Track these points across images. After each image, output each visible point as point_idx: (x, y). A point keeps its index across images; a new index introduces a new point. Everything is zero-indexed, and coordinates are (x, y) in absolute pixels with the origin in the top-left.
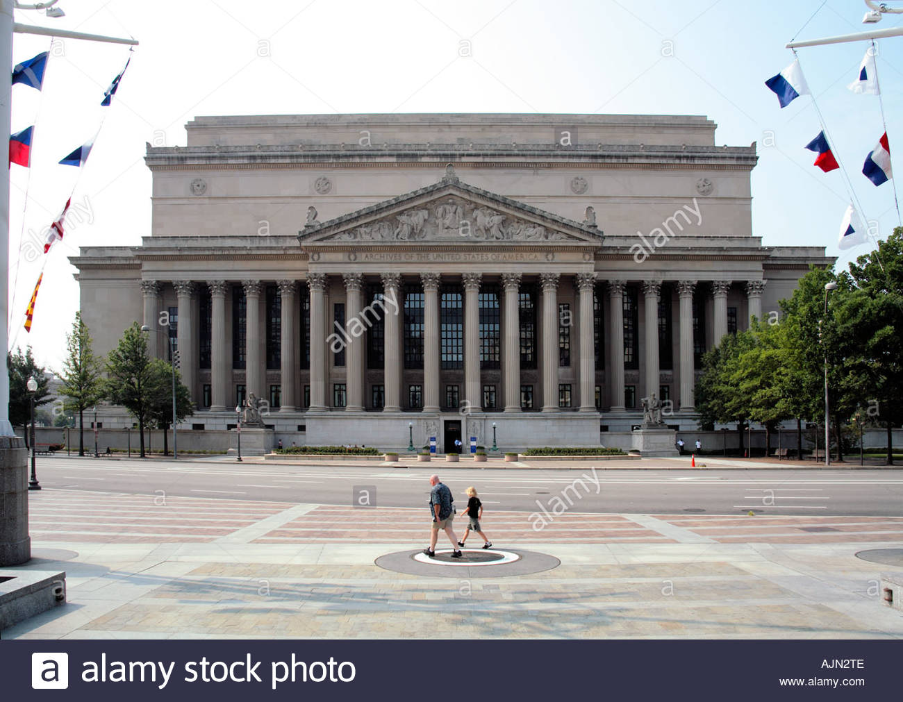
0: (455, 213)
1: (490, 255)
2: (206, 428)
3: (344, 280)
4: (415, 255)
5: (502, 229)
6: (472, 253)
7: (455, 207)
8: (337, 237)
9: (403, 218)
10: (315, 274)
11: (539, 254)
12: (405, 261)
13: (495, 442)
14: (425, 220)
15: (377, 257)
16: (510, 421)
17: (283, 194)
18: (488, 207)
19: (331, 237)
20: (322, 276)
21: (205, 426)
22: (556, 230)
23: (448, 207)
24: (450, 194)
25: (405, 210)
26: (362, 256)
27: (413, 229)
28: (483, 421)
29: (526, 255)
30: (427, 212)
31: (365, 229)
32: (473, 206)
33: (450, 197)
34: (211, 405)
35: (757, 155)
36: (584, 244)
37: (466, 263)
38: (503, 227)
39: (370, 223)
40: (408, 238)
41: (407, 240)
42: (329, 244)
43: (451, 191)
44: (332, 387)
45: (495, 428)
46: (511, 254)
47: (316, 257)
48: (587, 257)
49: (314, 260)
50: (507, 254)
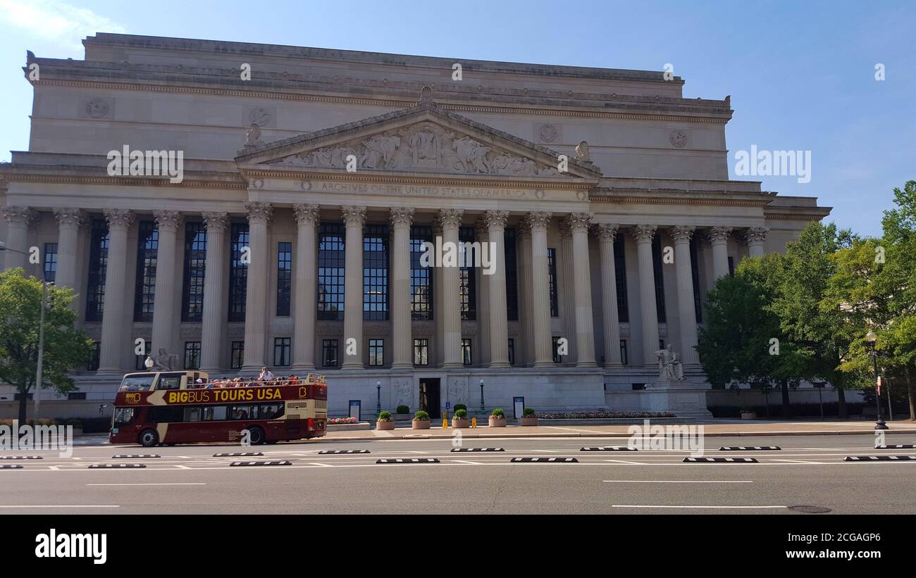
0: (432, 142)
1: (472, 190)
2: (88, 397)
3: (295, 212)
4: (384, 186)
5: (486, 162)
6: (452, 188)
7: (432, 135)
8: (286, 161)
9: (371, 144)
10: (257, 203)
11: (528, 191)
12: (372, 192)
13: (483, 403)
14: (397, 148)
15: (338, 187)
16: (499, 378)
17: (208, 122)
18: (471, 137)
19: (281, 160)
20: (267, 206)
21: (87, 395)
22: (547, 165)
23: (423, 135)
24: (427, 121)
25: (374, 135)
26: (318, 185)
27: (383, 157)
28: (467, 378)
29: (513, 192)
30: (399, 139)
31: (324, 154)
32: (452, 134)
33: (427, 123)
34: (98, 368)
35: (731, 109)
36: (579, 181)
37: (444, 198)
38: (487, 160)
39: (329, 147)
40: (377, 167)
41: (375, 169)
42: (275, 168)
43: (428, 116)
44: (272, 341)
45: (482, 386)
46: (496, 190)
47: (258, 183)
48: (581, 195)
49: (255, 187)
50: (492, 190)
